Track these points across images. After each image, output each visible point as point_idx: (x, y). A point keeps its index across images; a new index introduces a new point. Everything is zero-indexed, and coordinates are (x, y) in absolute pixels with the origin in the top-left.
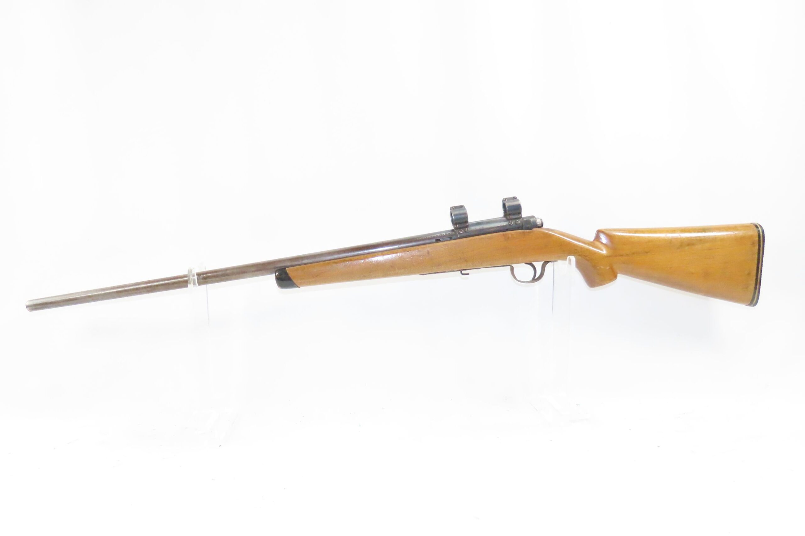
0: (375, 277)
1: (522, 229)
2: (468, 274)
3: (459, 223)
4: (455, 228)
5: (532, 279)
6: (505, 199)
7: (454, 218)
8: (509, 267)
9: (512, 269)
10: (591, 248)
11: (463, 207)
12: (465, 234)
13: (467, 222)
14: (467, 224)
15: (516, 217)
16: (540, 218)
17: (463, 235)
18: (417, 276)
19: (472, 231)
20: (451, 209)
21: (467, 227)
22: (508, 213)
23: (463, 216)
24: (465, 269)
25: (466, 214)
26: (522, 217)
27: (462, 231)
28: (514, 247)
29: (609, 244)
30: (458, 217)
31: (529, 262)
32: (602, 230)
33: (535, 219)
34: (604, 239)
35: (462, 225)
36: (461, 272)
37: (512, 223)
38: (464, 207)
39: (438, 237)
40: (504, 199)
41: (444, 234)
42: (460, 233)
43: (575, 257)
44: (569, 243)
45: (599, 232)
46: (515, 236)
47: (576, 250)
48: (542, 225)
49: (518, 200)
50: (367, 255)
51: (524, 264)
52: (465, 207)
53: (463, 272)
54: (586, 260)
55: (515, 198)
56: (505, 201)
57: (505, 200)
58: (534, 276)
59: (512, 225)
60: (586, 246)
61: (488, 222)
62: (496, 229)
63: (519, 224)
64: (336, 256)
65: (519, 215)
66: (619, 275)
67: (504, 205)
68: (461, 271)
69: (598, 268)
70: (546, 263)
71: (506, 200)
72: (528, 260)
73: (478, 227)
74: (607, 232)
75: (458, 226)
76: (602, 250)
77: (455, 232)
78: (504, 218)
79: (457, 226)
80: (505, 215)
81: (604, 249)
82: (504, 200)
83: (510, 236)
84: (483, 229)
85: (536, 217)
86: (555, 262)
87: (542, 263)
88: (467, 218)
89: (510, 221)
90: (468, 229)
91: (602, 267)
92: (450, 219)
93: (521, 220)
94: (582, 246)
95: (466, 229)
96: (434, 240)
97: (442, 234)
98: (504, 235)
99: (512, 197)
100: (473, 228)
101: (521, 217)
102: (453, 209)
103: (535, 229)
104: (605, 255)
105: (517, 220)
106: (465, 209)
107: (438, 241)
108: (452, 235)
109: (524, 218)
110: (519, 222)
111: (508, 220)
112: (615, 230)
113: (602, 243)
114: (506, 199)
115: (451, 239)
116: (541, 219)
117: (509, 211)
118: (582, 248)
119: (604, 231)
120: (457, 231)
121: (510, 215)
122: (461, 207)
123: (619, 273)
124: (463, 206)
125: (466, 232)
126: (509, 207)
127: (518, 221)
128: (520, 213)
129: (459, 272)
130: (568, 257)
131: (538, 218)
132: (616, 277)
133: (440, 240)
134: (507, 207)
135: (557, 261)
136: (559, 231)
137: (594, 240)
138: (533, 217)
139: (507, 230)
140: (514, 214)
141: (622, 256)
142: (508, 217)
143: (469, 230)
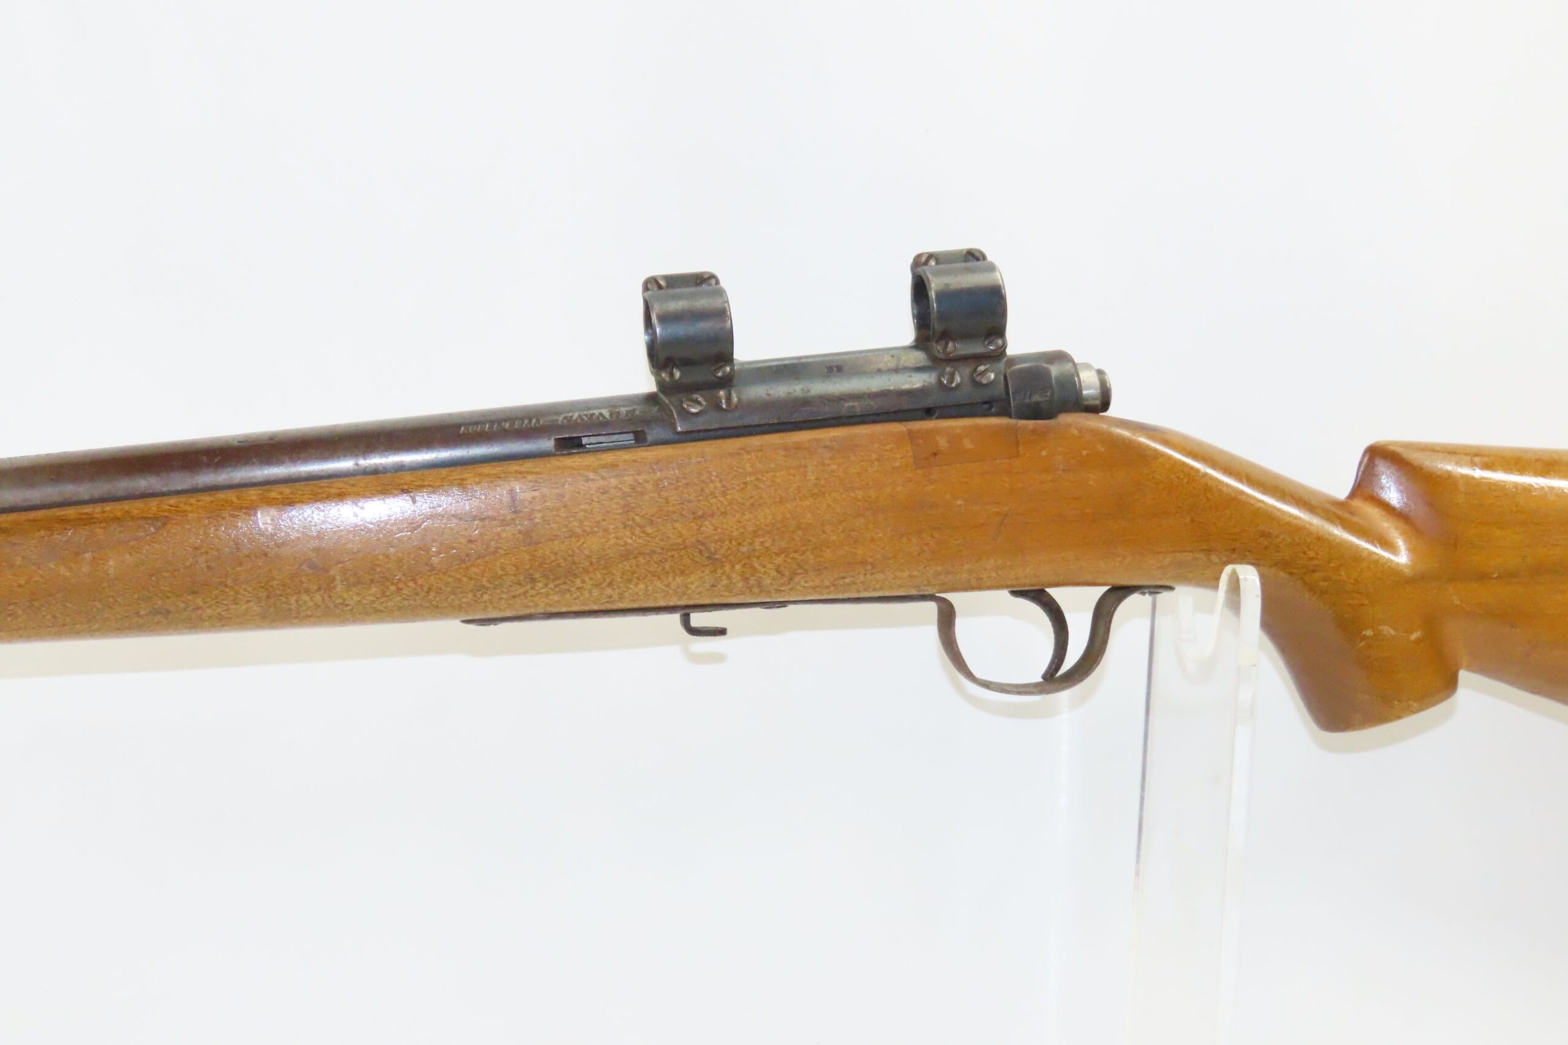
0: (222, 622)
1: (1005, 412)
2: (722, 632)
3: (685, 363)
4: (660, 384)
5: (1044, 677)
6: (924, 259)
7: (658, 330)
8: (931, 607)
9: (947, 619)
10: (1338, 532)
11: (713, 281)
12: (712, 421)
13: (725, 356)
14: (728, 369)
15: (976, 348)
16: (1097, 367)
17: (700, 424)
18: (451, 627)
19: (753, 406)
20: (646, 288)
21: (727, 382)
22: (937, 326)
23: (704, 327)
24: (707, 601)
25: (722, 314)
26: (1011, 351)
27: (699, 403)
28: (959, 502)
29: (1420, 511)
30: (681, 330)
31: (1028, 582)
32: (1392, 448)
33: (1069, 366)
34: (1392, 493)
35: (699, 375)
36: (686, 622)
37: (958, 379)
38: (717, 282)
39: (572, 425)
40: (919, 256)
41: (606, 413)
42: (685, 414)
43: (1259, 571)
44: (1234, 500)
45: (1376, 454)
46: (968, 444)
47: (1266, 535)
48: (1105, 404)
49: (992, 268)
50: (182, 498)
51: (1005, 594)
52: (723, 284)
53: (698, 619)
54: (1312, 588)
55: (973, 256)
56: (925, 268)
57: (926, 263)
58: (1052, 662)
59: (958, 386)
60: (1315, 522)
61: (834, 367)
62: (874, 405)
63: (991, 384)
64: (35, 495)
65: (990, 343)
66: (1463, 675)
67: (920, 288)
68: (685, 611)
69: (1369, 633)
70: (1119, 592)
71: (932, 263)
72: (1028, 578)
73: (781, 390)
74: (1415, 457)
75: (677, 374)
76: (1387, 544)
77: (663, 408)
78: (919, 357)
79: (672, 375)
80: (922, 342)
81: (1400, 543)
82: (919, 263)
83: (943, 443)
84: (805, 402)
85: (1077, 361)
86: (1164, 596)
87: (1096, 593)
88: (727, 338)
89: (948, 369)
90: (729, 398)
91: (1388, 630)
92: (639, 341)
93: (1001, 365)
94: (1296, 518)
95: (722, 393)
96: (547, 444)
97: (596, 412)
98: (911, 435)
99: (962, 250)
100: (758, 392)
101: (1000, 353)
102: (660, 287)
103: (1067, 419)
104: (1407, 571)
105: (982, 368)
106: (721, 293)
107: (570, 444)
108: (647, 422)
109: (1012, 361)
110: (992, 376)
111: (937, 362)
112: (1452, 452)
113: (1385, 506)
114: (931, 256)
115: (640, 439)
116: (1100, 373)
117: (943, 317)
118: (1295, 529)
119: (1399, 450)
120: (674, 399)
121: (945, 336)
122: (702, 280)
123: (1469, 668)
124: (713, 276)
125: (718, 407)
126: (942, 295)
127: (986, 371)
128: (997, 331)
129: (676, 618)
130: (1228, 569)
131: (1088, 366)
132: (1450, 684)
133: (585, 441)
134: (932, 294)
135: (1171, 588)
136: (1186, 438)
137: (1353, 494)
138: (1060, 357)
139: (929, 413)
140: (966, 336)
141: (1483, 577)
142: (938, 348)
143: (735, 399)
